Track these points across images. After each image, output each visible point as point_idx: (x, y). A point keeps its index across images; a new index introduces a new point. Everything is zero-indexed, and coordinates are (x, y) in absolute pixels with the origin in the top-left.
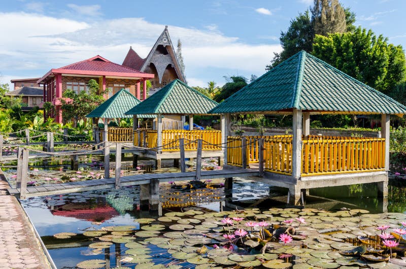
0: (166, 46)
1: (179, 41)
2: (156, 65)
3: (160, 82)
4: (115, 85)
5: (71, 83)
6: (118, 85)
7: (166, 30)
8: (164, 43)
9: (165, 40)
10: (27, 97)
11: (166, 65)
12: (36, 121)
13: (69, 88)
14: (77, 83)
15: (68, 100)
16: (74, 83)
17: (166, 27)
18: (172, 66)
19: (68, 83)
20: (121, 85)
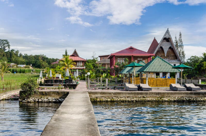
0: (168, 38)
1: (180, 33)
2: (163, 47)
3: (166, 56)
4: (138, 59)
5: (119, 59)
6: (139, 59)
7: (168, 30)
8: (167, 36)
9: (167, 35)
10: (105, 64)
11: (168, 47)
12: (103, 75)
13: (119, 61)
14: (122, 59)
15: (117, 66)
16: (121, 59)
17: (168, 29)
18: (172, 48)
19: (118, 59)
20: (141, 59)
